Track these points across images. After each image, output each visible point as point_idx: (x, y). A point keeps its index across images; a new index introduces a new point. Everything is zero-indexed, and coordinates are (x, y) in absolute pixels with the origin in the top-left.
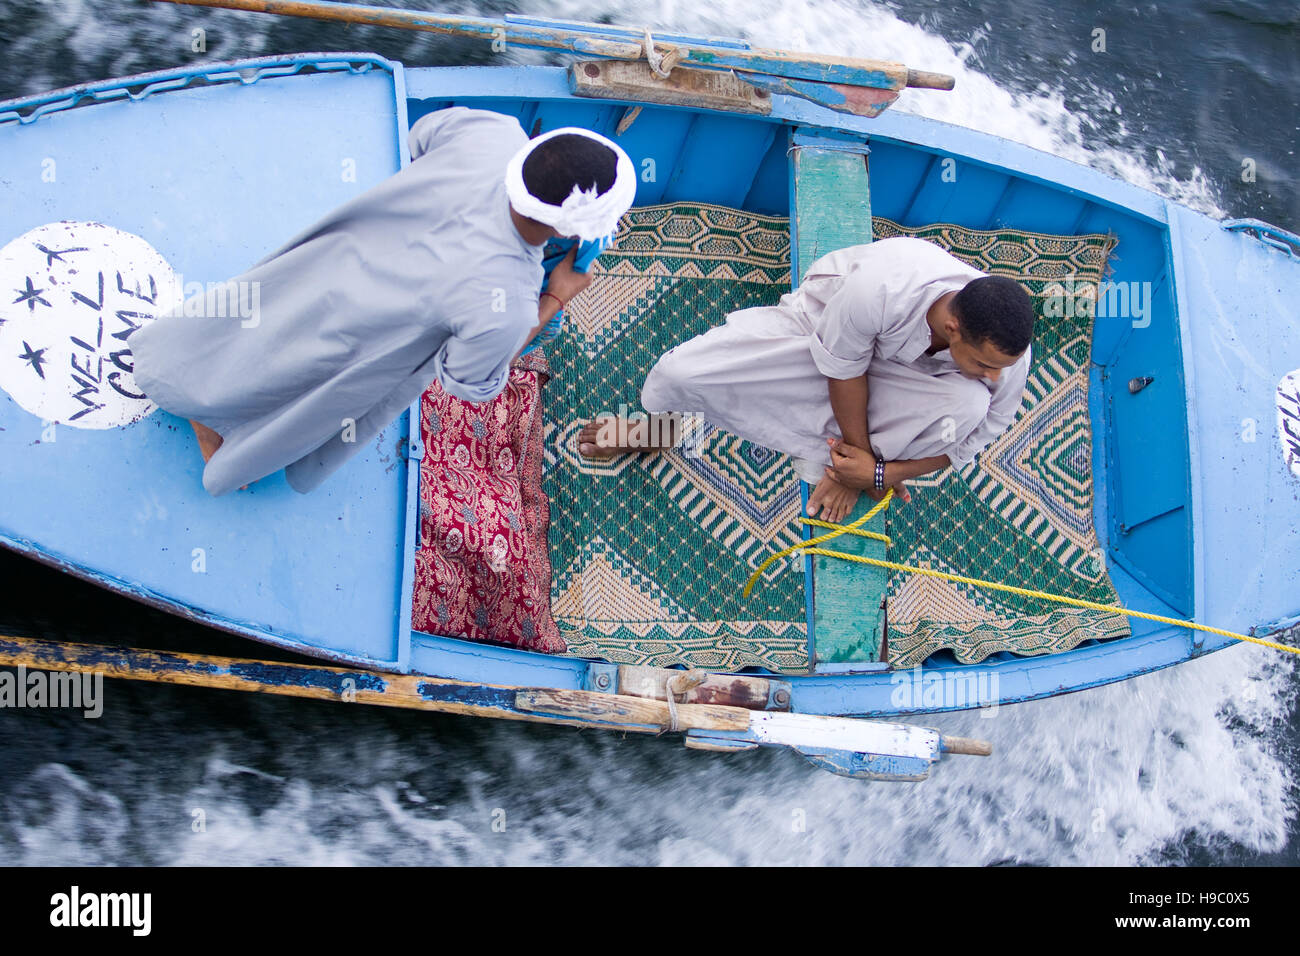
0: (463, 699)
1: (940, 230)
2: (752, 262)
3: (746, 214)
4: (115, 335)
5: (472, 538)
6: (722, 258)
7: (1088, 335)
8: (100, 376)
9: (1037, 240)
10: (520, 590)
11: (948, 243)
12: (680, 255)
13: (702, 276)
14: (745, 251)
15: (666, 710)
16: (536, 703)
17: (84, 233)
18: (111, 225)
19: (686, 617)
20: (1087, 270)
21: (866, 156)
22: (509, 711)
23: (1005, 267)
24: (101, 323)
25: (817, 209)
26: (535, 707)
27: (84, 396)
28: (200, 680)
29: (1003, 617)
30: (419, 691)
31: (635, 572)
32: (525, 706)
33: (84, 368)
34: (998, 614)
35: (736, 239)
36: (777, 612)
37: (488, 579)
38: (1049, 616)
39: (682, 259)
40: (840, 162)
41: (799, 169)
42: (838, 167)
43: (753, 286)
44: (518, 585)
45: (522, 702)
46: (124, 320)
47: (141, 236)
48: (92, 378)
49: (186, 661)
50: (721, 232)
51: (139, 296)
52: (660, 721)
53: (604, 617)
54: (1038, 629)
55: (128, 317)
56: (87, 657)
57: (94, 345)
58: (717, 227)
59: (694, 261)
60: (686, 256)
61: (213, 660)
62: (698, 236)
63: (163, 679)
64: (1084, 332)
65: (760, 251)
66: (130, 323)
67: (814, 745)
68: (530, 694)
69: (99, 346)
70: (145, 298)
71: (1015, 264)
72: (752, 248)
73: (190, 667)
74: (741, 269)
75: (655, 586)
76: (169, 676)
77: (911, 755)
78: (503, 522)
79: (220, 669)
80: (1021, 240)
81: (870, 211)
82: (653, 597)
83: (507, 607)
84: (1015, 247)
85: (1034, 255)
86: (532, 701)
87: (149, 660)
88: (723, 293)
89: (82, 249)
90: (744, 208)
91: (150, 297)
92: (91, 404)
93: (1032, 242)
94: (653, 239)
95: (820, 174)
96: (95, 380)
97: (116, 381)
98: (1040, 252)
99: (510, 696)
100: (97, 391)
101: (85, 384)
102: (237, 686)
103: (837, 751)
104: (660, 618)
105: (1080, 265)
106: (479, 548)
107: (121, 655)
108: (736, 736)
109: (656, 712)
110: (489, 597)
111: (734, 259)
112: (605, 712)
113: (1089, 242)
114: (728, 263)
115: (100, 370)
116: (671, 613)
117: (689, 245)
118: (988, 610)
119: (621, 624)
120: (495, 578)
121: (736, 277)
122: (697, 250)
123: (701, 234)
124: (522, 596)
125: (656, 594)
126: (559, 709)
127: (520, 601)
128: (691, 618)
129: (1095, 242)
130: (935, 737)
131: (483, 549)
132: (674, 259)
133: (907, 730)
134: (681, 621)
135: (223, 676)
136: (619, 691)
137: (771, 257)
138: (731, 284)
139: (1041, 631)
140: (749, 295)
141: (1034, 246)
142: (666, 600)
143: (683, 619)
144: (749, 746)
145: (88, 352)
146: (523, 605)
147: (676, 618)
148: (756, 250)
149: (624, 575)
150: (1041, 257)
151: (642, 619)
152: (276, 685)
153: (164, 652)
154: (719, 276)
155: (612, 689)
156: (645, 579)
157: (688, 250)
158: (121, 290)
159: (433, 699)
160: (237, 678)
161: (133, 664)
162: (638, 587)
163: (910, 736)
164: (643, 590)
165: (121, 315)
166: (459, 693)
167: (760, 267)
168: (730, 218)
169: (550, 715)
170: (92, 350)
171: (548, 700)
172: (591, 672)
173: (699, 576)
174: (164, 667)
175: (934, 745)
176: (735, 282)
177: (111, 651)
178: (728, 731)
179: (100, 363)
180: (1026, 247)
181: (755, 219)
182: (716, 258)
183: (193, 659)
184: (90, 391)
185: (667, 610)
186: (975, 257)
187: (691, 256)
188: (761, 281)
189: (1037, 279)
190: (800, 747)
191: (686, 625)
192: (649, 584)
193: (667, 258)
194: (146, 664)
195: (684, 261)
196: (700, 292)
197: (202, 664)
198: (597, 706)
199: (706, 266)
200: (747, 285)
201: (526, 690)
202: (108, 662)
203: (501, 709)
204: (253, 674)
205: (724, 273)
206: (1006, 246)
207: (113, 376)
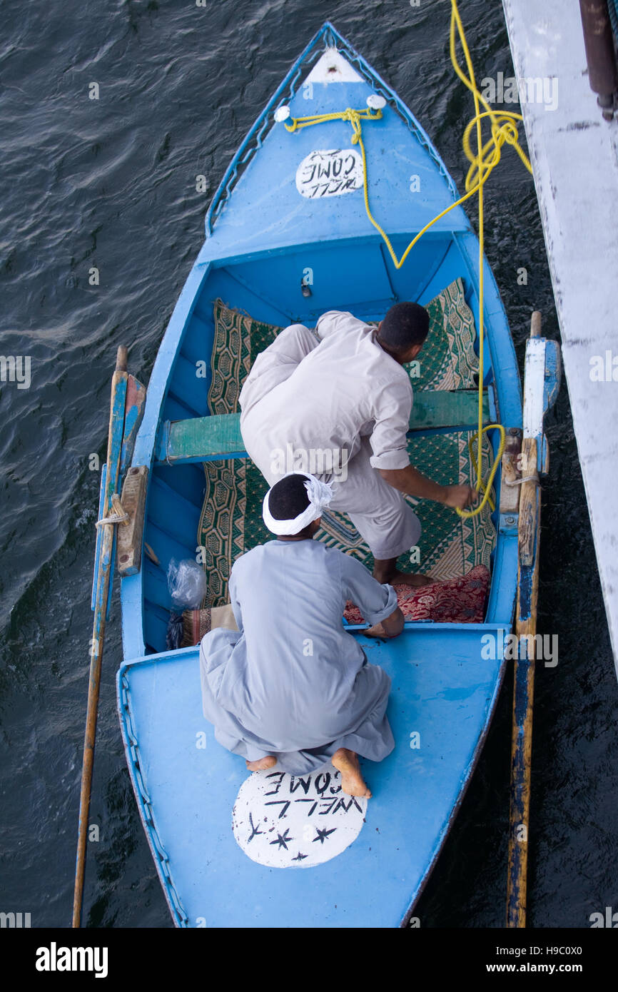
0: (528, 595)
1: (212, 402)
2: (233, 507)
3: (205, 505)
4: (306, 792)
5: (421, 614)
6: (231, 523)
7: (273, 327)
8: (333, 798)
9: (217, 346)
10: (452, 588)
11: (219, 399)
12: (230, 546)
13: (242, 535)
14: (227, 510)
15: (527, 483)
16: (528, 553)
17: (240, 815)
18: (234, 803)
19: (458, 527)
20: (235, 323)
21: (172, 423)
22: (534, 569)
23: (233, 369)
24: (298, 801)
25: (206, 444)
26: (530, 554)
27: (346, 806)
28: (528, 743)
29: (450, 361)
30: (525, 620)
31: (432, 557)
32: (531, 560)
33: (328, 807)
34: (448, 365)
35: (220, 514)
36: (453, 479)
37: (447, 607)
38: (449, 335)
39: (232, 546)
40: (176, 435)
41: (181, 456)
42: (179, 436)
43: (248, 508)
44: (449, 590)
45: (528, 562)
46: (296, 788)
47: (241, 785)
48: (334, 803)
49: (517, 751)
50: (216, 521)
51: (280, 782)
52: (534, 486)
53: (462, 570)
54: (457, 338)
55: (294, 787)
56: (518, 809)
57: (314, 802)
58: (212, 524)
59: (233, 539)
60: (230, 543)
61: (515, 737)
62: (218, 536)
63: (529, 763)
64: (271, 330)
65: (227, 500)
66: (298, 785)
67: (542, 402)
68: (523, 558)
69: (313, 800)
70: (281, 779)
71: (232, 362)
72: (225, 505)
73: (520, 748)
74: (237, 514)
75: (440, 545)
76: (527, 760)
77: (544, 352)
78: (410, 601)
79: (520, 731)
80: (217, 356)
81: (207, 418)
82: (447, 546)
83: (463, 596)
84: (222, 360)
85: (226, 349)
86: (527, 556)
87: (518, 772)
88: (253, 524)
89: (251, 816)
90: (200, 507)
91: (280, 776)
92: (351, 802)
93: (219, 349)
94: (221, 560)
95: (184, 444)
96: (336, 800)
97: (335, 789)
98: (224, 346)
99: (525, 569)
100: (343, 799)
101: (339, 806)
102: (530, 721)
103: (545, 391)
104: (460, 540)
105: (232, 325)
106: (427, 610)
107: (515, 789)
108: (540, 445)
109: (529, 488)
110: (458, 607)
111: (231, 517)
112: (531, 516)
113: (218, 317)
114: (234, 521)
115: (329, 798)
116: (457, 535)
117: (224, 541)
118: (446, 372)
119: (466, 562)
120: (446, 602)
121: (243, 517)
122: (226, 537)
123: (216, 533)
124: (456, 587)
125: (446, 544)
126: (530, 541)
127: (459, 589)
128: (459, 525)
129: (218, 314)
130: (532, 341)
131: (428, 608)
132: (232, 550)
133: (529, 356)
134: (461, 530)
135: (524, 730)
136: (517, 511)
137: (231, 494)
138: (247, 520)
139: (459, 335)
140: (253, 511)
141: (222, 348)
142: (448, 538)
143: (460, 529)
144: (545, 438)
145: (318, 806)
146: (462, 587)
147: (459, 533)
148: (226, 502)
149: (434, 563)
150: (227, 346)
151: (461, 550)
152: (528, 699)
153: (512, 764)
154: (243, 526)
155: (516, 517)
156: (436, 551)
157: (226, 542)
158: (277, 792)
159: (530, 611)
160: (525, 721)
161: (521, 780)
162: (441, 555)
163: (532, 354)
164: (443, 551)
165: (292, 791)
166: (525, 597)
167: (237, 502)
168: (207, 515)
169: (534, 546)
170: (316, 804)
171: (526, 546)
172: (505, 528)
173: (432, 524)
174: (521, 763)
175: (537, 341)
176: (245, 518)
177: (513, 794)
178: (537, 450)
179: (325, 799)
180: (221, 354)
181: (208, 500)
182: (231, 527)
183: (515, 747)
184: (343, 803)
185: (454, 538)
186: (228, 384)
187: (230, 541)
188: (245, 503)
189: (240, 351)
190: (544, 410)
191: (464, 527)
192: (439, 549)
193: (232, 554)
194: (521, 773)
195: (234, 545)
196: (253, 536)
197: (518, 742)
198: (527, 521)
199: (236, 533)
200: (247, 512)
201: (520, 560)
202: (521, 795)
203: (533, 574)
204: (522, 712)
205: (240, 523)
206: (221, 365)
207: (332, 791)
